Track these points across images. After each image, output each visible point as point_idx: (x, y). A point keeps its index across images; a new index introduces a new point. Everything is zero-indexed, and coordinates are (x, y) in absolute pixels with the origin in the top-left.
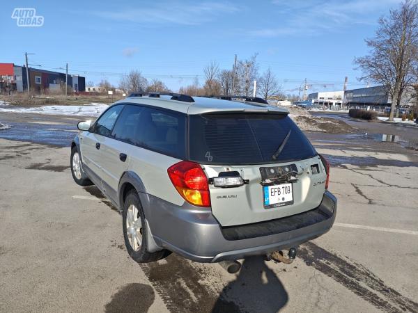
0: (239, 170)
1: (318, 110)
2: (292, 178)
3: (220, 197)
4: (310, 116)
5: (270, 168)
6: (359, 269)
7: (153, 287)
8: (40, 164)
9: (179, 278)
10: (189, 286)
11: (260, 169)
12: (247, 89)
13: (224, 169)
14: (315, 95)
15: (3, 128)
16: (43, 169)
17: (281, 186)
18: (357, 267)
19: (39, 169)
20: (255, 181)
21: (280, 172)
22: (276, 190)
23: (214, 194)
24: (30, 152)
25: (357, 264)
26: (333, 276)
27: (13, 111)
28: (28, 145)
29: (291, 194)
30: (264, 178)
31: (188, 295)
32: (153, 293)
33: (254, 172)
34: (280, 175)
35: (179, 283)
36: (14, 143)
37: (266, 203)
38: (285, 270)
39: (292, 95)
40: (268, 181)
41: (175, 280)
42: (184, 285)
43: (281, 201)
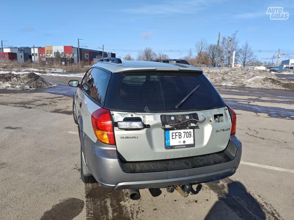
0: (141, 117)
1: (289, 73)
2: (193, 125)
3: (123, 138)
4: (275, 78)
5: (170, 116)
6: (267, 208)
7: (85, 203)
8: (60, 110)
9: (108, 198)
10: (112, 205)
11: (161, 116)
12: (229, 58)
13: (129, 115)
14: (287, 62)
15: (53, 86)
16: (61, 113)
17: (182, 131)
18: (265, 206)
19: (58, 113)
20: (156, 126)
21: (180, 120)
22: (177, 134)
23: (118, 135)
24: (59, 101)
25: (266, 204)
26: (238, 212)
27: (65, 75)
28: (61, 97)
29: (192, 138)
30: (164, 123)
31: (107, 212)
32: (82, 207)
33: (155, 119)
34: (180, 122)
35: (106, 202)
36: (53, 96)
37: (167, 145)
38: (196, 201)
39: (267, 62)
40: (167, 126)
41: (103, 200)
42: (108, 204)
43: (182, 144)
